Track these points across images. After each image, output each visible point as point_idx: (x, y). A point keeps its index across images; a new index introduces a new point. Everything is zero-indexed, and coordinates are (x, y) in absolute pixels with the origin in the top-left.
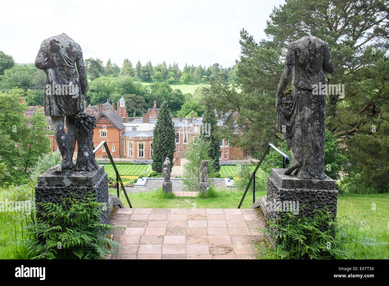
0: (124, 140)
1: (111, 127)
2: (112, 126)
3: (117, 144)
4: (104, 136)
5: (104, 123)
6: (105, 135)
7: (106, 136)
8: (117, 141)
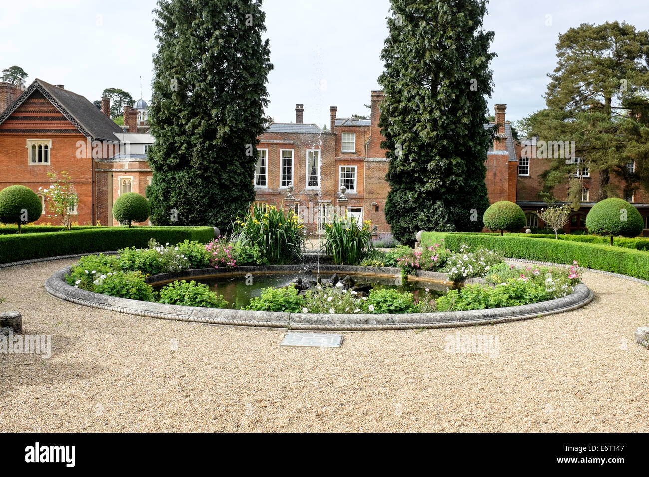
0: (110, 174)
1: (66, 131)
2: (70, 127)
3: (84, 187)
4: (43, 163)
5: (41, 118)
6: (46, 160)
7: (49, 163)
8: (84, 180)
